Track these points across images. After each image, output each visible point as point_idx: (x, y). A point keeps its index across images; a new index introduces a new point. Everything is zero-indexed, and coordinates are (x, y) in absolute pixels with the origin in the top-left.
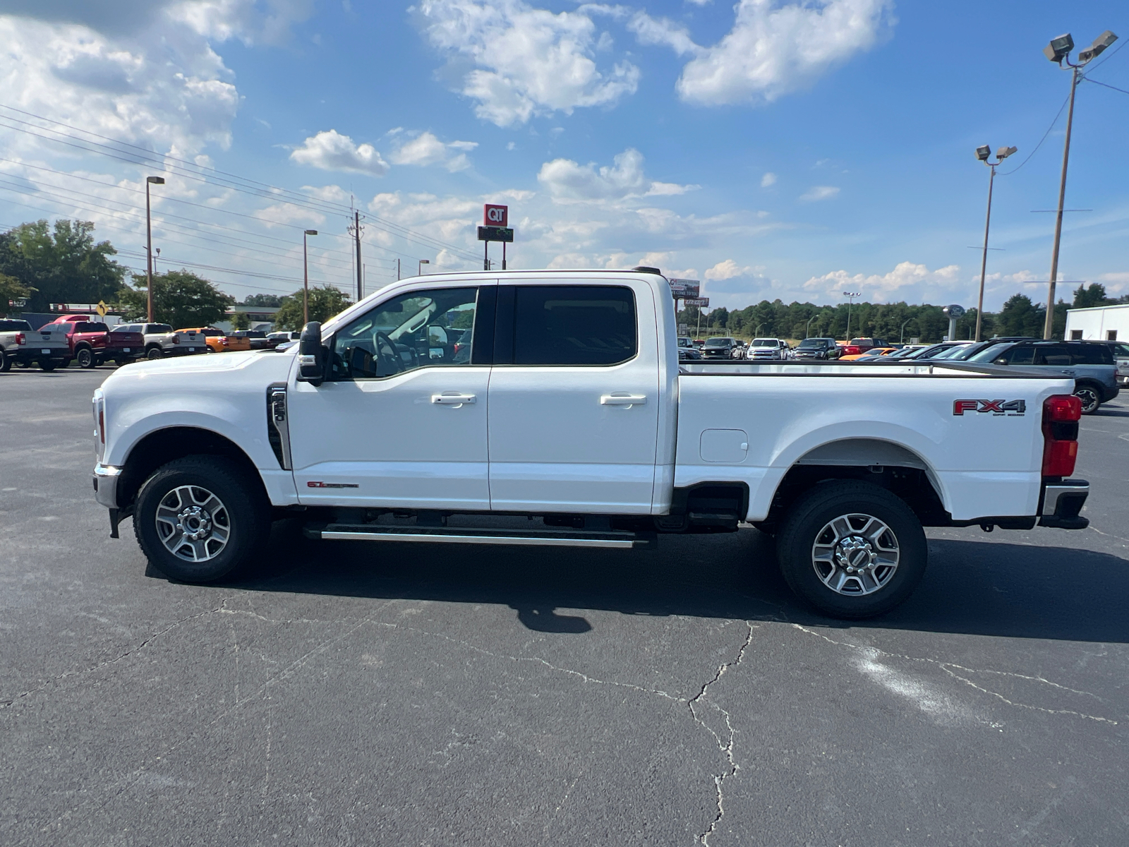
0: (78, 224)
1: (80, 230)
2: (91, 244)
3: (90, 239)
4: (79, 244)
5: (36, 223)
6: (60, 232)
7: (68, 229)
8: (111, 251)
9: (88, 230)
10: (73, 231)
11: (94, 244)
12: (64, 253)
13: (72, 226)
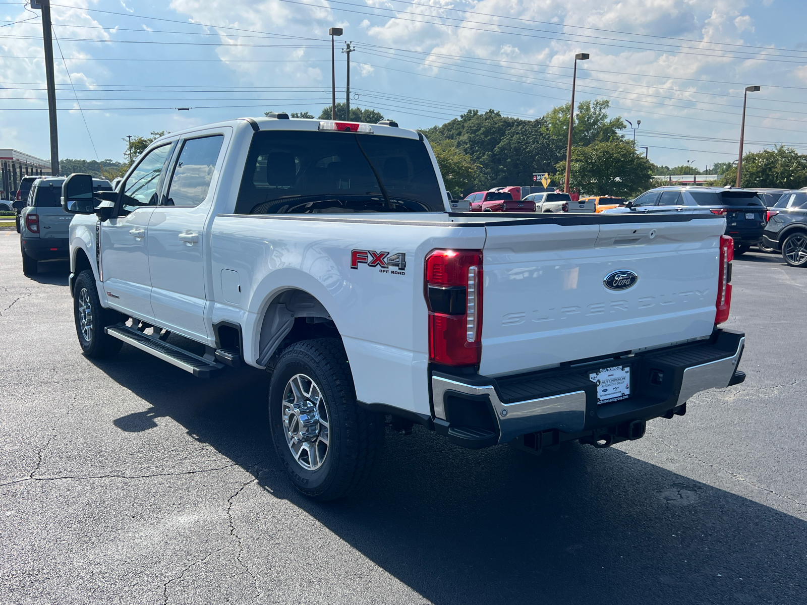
0: (597, 103)
1: (598, 109)
2: (606, 121)
3: (605, 117)
4: (595, 123)
5: (564, 107)
6: (581, 112)
7: (588, 109)
8: (621, 126)
9: (604, 108)
10: (592, 110)
11: (607, 121)
12: (583, 131)
13: (591, 106)
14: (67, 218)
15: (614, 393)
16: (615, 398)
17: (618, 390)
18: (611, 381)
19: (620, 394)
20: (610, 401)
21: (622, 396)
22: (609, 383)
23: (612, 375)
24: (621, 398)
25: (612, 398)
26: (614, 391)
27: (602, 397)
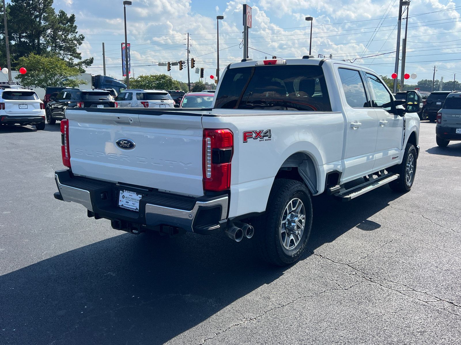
14: (456, 116)
15: (133, 206)
16: (131, 208)
17: (135, 205)
18: (131, 199)
19: (135, 208)
20: (128, 208)
21: (135, 209)
22: (129, 199)
23: (131, 196)
24: (134, 210)
25: (129, 208)
26: (132, 205)
27: (125, 205)
